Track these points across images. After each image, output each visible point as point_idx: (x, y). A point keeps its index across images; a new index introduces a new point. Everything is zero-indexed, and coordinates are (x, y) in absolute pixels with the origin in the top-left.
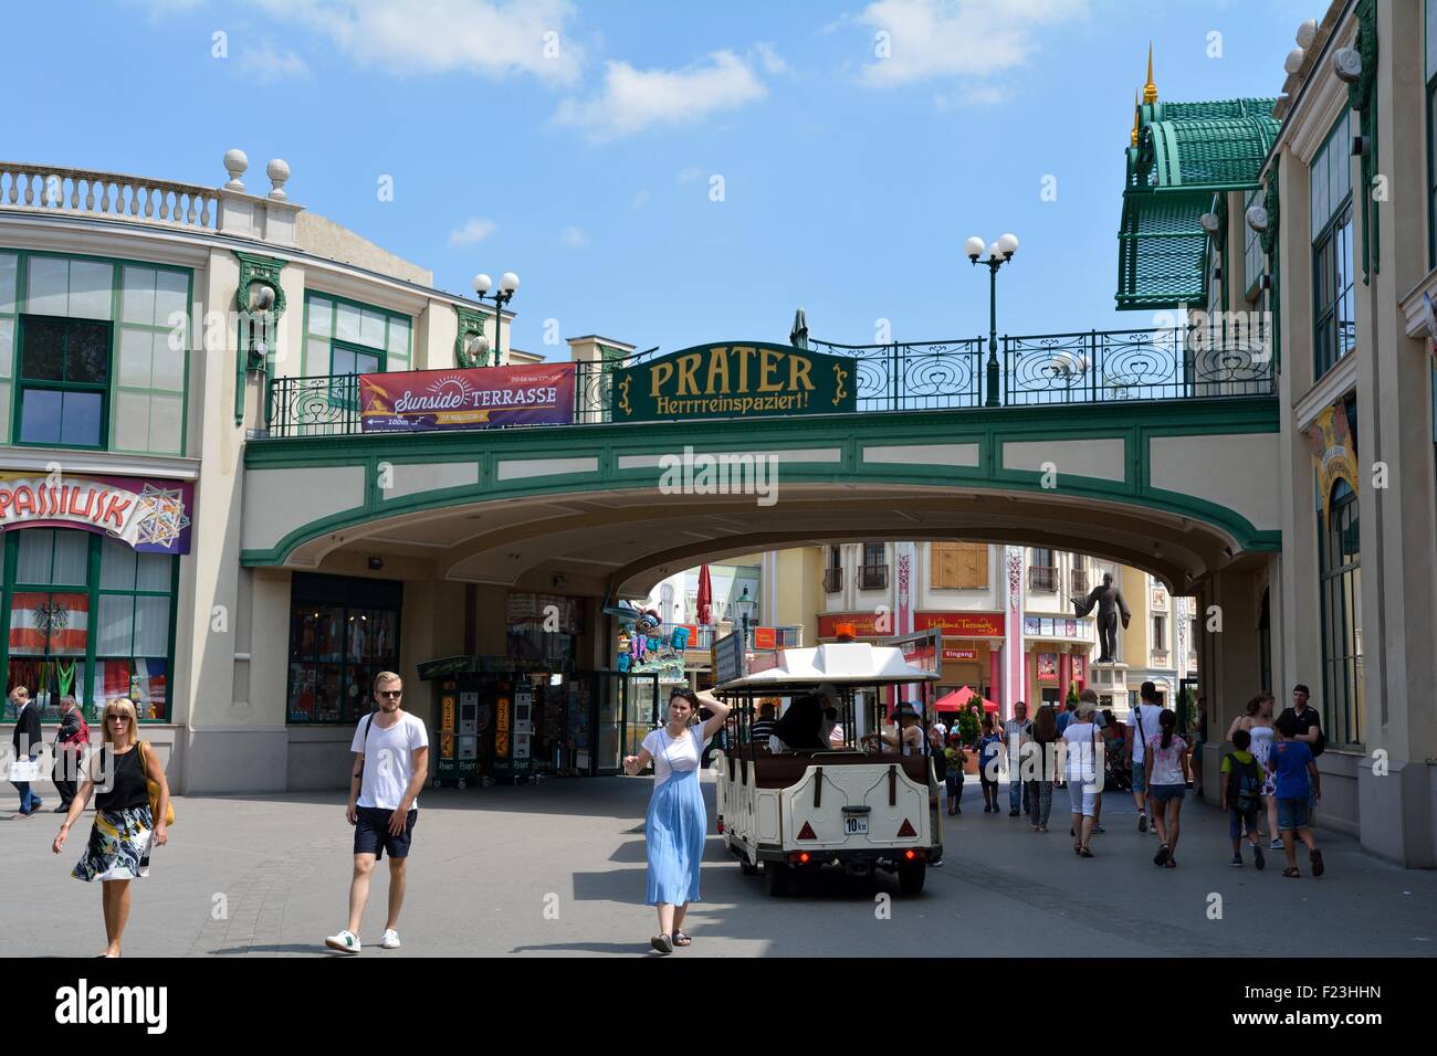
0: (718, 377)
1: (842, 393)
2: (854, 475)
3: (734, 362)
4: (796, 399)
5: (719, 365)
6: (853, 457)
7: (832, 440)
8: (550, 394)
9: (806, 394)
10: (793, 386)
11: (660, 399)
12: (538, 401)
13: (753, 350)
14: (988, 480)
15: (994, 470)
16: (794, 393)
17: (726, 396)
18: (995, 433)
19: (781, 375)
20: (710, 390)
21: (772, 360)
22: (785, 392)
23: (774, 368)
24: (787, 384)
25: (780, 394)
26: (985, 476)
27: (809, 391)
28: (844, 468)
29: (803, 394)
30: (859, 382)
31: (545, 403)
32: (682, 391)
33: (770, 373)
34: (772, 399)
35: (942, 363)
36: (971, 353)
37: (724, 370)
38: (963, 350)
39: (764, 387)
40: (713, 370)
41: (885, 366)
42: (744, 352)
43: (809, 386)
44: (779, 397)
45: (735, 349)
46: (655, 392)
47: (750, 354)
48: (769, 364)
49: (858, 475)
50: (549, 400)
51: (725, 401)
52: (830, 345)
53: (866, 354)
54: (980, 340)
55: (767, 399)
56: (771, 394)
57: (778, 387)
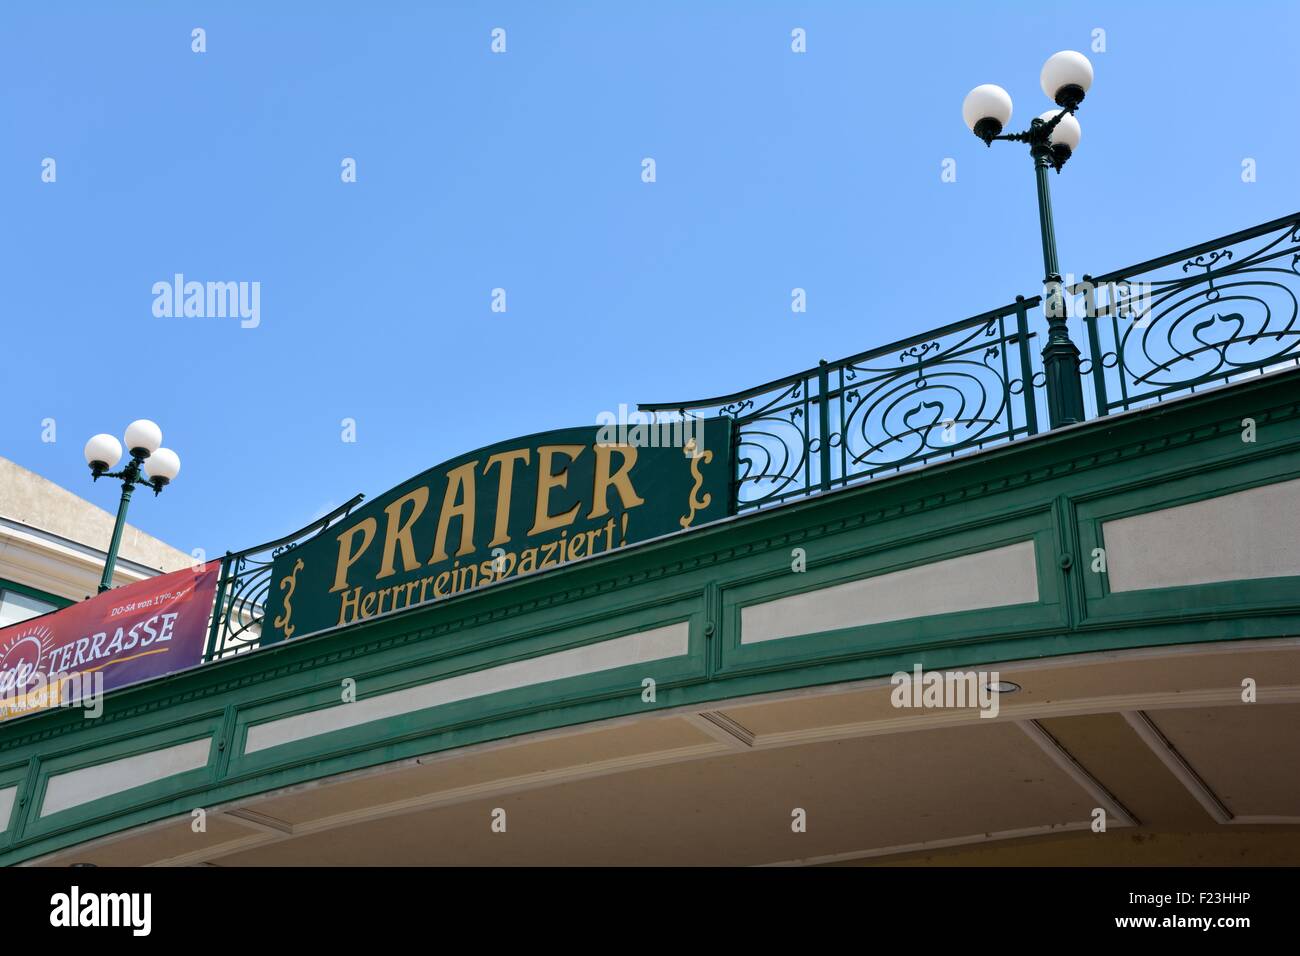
0: (457, 523)
1: (700, 499)
2: (716, 680)
3: (487, 484)
4: (604, 534)
5: (459, 500)
6: (715, 635)
7: (669, 603)
8: (165, 626)
9: (625, 518)
10: (600, 508)
11: (345, 595)
12: (144, 643)
13: (525, 454)
14: (1068, 632)
15: (1084, 600)
16: (601, 522)
17: (466, 560)
18: (1076, 502)
19: (576, 493)
20: (439, 554)
21: (560, 464)
22: (582, 525)
23: (562, 480)
24: (589, 506)
25: (572, 530)
26: (1059, 619)
27: (631, 511)
28: (698, 669)
29: (618, 522)
30: (742, 469)
31: (154, 645)
32: (387, 569)
33: (555, 492)
34: (554, 546)
35: (930, 382)
36: (1002, 340)
37: (468, 510)
38: (982, 339)
39: (543, 522)
40: (448, 511)
41: (800, 421)
42: (507, 460)
43: (631, 499)
44: (569, 539)
45: (494, 459)
46: (340, 582)
47: (519, 462)
48: (555, 473)
49: (729, 678)
50: (162, 638)
51: (464, 571)
52: (681, 407)
53: (756, 408)
54: (1022, 305)
55: (544, 548)
56: (552, 536)
57: (568, 519)
